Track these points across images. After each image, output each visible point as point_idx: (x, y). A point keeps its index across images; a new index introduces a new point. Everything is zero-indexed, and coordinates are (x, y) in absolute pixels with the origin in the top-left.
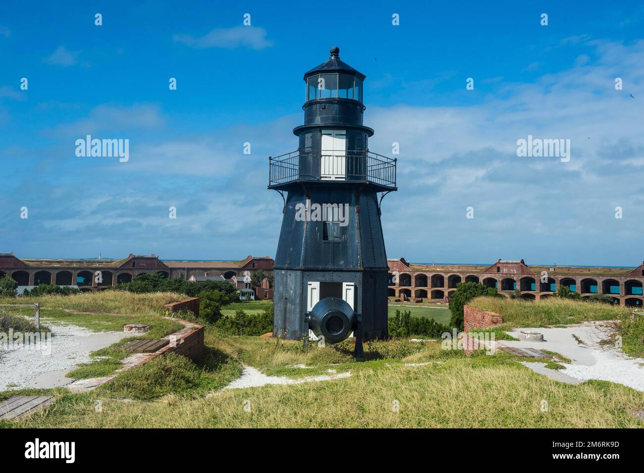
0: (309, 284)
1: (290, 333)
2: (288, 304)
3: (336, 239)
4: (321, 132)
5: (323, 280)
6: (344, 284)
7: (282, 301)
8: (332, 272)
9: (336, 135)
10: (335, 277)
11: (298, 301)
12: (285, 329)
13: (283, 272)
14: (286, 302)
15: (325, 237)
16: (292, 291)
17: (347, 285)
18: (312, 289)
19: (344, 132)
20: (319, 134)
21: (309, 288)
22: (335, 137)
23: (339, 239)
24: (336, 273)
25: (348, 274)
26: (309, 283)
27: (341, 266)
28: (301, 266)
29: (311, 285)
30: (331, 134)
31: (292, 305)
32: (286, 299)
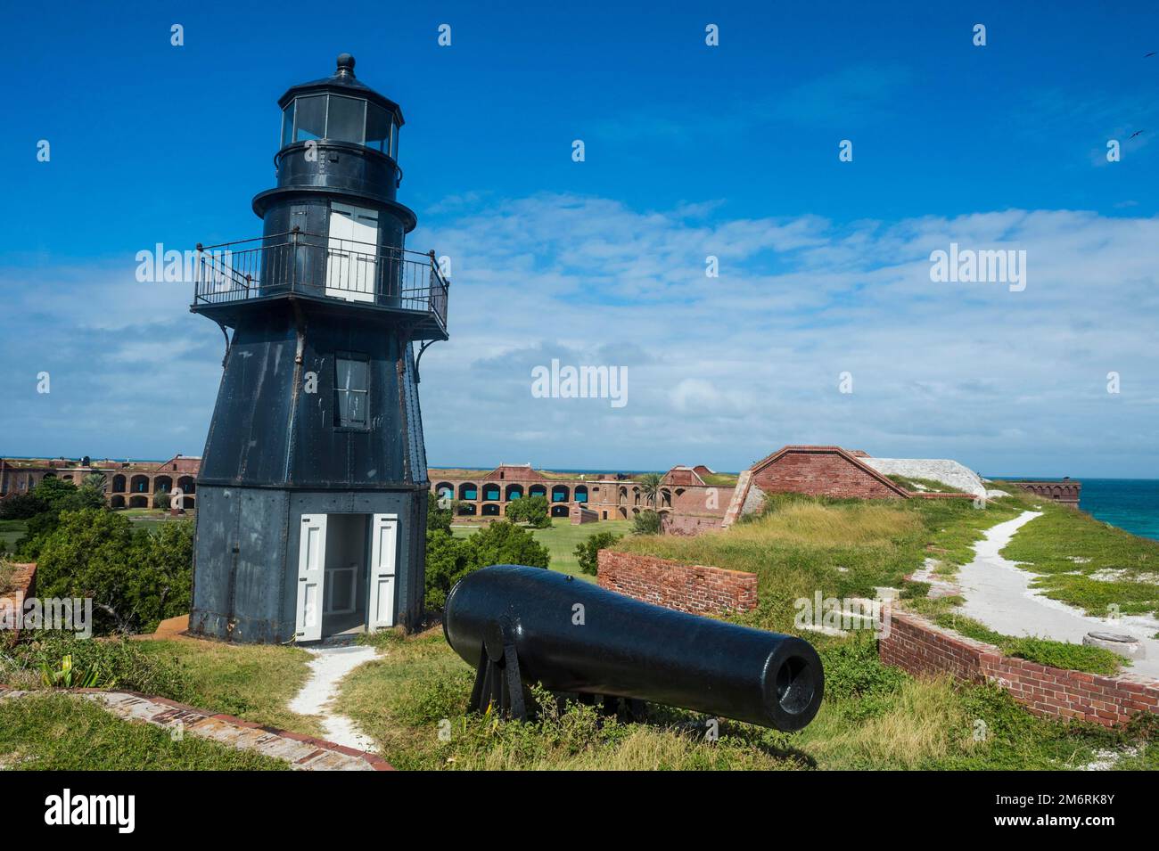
0: (305, 520)
1: (247, 628)
2: (243, 564)
3: (356, 426)
4: (329, 206)
5: (334, 508)
6: (377, 518)
7: (222, 556)
8: (352, 493)
9: (360, 217)
10: (357, 503)
11: (275, 556)
12: (230, 616)
13: (227, 492)
14: (236, 559)
15: (337, 420)
16: (254, 536)
17: (383, 520)
18: (310, 529)
19: (375, 214)
20: (325, 209)
21: (304, 527)
22: (357, 222)
23: (362, 425)
24: (360, 494)
25: (383, 497)
26: (304, 516)
27: (370, 479)
28: (286, 479)
29: (308, 520)
30: (349, 214)
31: (255, 564)
32: (236, 551)
